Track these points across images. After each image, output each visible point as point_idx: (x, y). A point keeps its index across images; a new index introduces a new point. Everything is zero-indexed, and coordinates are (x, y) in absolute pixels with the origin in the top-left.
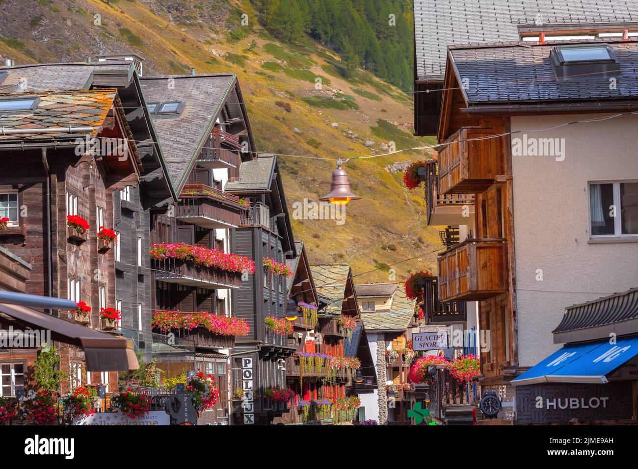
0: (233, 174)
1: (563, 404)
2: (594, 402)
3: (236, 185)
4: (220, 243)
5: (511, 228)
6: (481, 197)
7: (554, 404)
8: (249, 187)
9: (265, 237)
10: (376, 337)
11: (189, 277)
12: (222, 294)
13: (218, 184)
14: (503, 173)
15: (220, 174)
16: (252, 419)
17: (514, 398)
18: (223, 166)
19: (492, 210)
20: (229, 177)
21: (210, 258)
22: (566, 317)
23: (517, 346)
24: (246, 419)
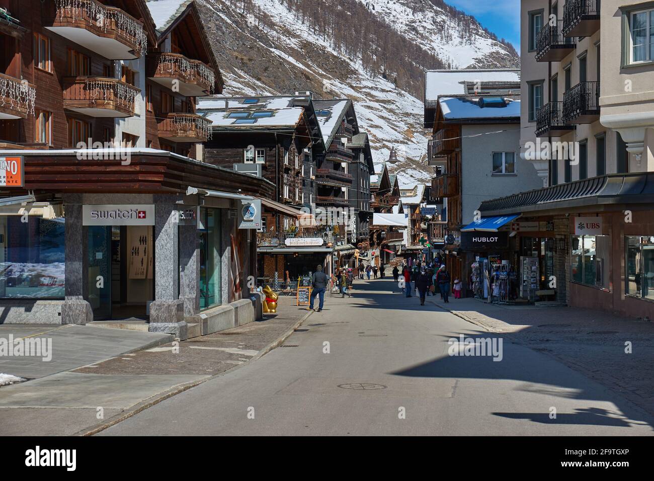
0: (350, 140)
1: (480, 240)
2: (492, 239)
3: (350, 145)
4: (344, 168)
5: (461, 170)
6: (449, 156)
7: (476, 240)
8: (355, 145)
9: (362, 167)
10: (407, 206)
11: (331, 183)
12: (344, 189)
13: (343, 144)
14: (458, 148)
15: (344, 140)
16: (355, 240)
17: (460, 237)
18: (346, 137)
19: (454, 162)
20: (348, 141)
21: (338, 174)
22: (481, 206)
23: (462, 216)
24: (352, 240)
